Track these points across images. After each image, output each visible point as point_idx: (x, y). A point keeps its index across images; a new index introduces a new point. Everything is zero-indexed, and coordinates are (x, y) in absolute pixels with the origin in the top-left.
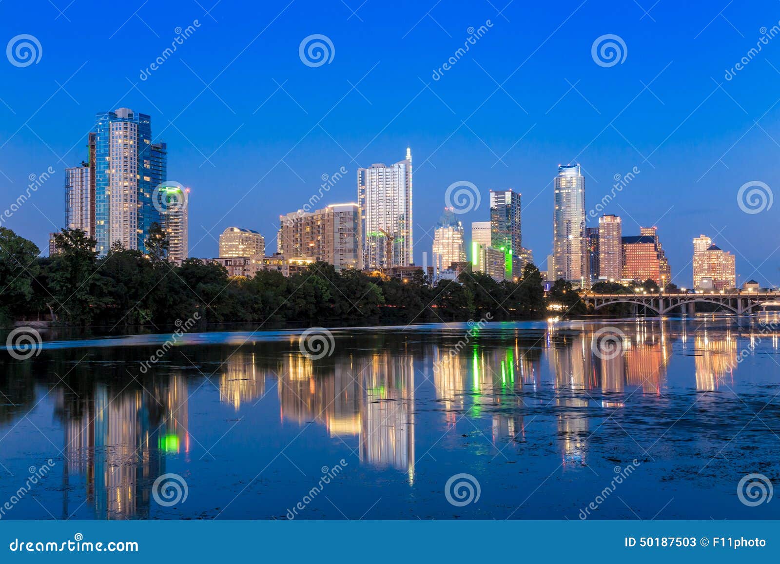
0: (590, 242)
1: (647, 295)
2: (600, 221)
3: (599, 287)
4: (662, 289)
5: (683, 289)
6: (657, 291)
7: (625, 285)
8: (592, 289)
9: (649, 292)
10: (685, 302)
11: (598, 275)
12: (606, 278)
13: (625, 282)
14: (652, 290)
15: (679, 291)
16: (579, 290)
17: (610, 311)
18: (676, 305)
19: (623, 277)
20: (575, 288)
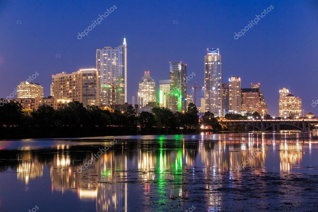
0: (224, 91)
1: (255, 121)
2: (229, 80)
3: (228, 116)
4: (262, 117)
5: (274, 117)
6: (260, 118)
7: (243, 115)
8: (225, 117)
9: (256, 119)
10: (275, 124)
11: (228, 109)
12: (232, 111)
13: (243, 114)
14: (257, 118)
15: (271, 118)
16: (218, 117)
17: (234, 129)
18: (270, 126)
19: (242, 111)
20: (215, 116)
